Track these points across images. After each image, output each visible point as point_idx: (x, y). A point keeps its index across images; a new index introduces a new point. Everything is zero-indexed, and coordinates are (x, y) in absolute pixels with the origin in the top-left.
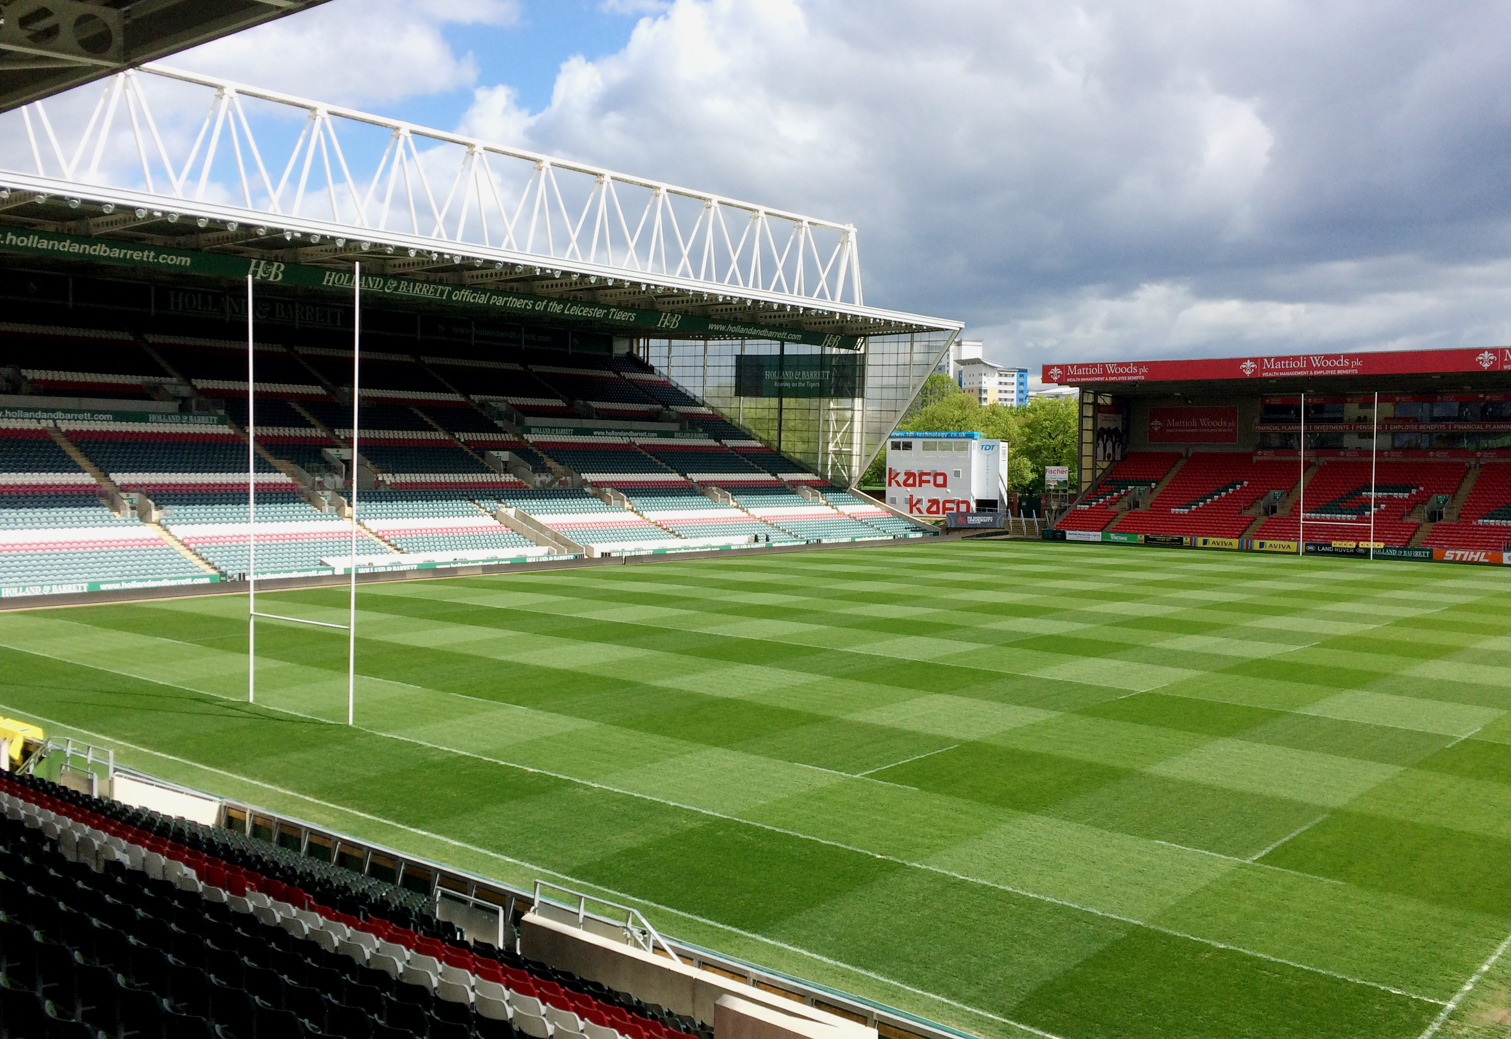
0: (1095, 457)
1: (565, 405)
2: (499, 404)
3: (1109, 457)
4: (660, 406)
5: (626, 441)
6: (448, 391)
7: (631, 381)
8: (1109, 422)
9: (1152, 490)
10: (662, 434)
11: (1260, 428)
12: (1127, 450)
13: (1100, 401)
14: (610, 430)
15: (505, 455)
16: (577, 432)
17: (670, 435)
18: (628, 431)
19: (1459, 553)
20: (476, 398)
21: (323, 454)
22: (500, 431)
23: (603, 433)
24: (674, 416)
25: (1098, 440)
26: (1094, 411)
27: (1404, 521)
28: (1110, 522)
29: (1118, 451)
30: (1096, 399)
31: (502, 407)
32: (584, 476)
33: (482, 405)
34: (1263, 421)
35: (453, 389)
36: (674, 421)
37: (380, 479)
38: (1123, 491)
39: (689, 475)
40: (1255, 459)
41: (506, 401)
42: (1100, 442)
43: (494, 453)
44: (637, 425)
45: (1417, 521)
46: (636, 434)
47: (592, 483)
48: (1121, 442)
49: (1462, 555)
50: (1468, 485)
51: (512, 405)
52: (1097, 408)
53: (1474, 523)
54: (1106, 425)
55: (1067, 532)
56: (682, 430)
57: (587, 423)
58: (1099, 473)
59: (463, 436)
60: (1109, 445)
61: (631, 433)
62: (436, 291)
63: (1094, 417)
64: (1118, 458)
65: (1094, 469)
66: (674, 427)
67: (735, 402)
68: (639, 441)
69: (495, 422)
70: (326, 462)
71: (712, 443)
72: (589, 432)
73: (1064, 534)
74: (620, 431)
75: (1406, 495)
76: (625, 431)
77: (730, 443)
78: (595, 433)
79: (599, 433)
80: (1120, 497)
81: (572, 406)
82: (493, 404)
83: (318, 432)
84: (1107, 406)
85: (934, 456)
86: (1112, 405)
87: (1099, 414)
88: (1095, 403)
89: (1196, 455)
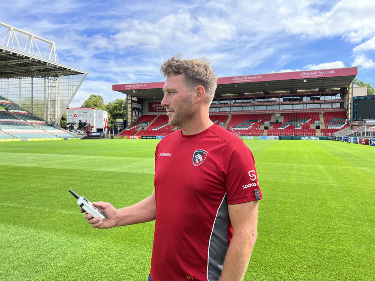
0: (132, 115)
3: (137, 116)
8: (137, 106)
9: (148, 125)
12: (143, 115)
13: (133, 99)
25: (133, 110)
26: (131, 102)
28: (135, 133)
29: (140, 115)
30: (132, 98)
38: (140, 125)
42: (134, 111)
48: (140, 112)
50: (228, 120)
52: (133, 101)
53: (231, 129)
54: (135, 107)
60: (137, 112)
63: (131, 104)
64: (140, 117)
65: (132, 119)
84: (135, 101)
85: (82, 115)
86: (137, 101)
87: (133, 103)
88: (131, 99)
89: (161, 115)
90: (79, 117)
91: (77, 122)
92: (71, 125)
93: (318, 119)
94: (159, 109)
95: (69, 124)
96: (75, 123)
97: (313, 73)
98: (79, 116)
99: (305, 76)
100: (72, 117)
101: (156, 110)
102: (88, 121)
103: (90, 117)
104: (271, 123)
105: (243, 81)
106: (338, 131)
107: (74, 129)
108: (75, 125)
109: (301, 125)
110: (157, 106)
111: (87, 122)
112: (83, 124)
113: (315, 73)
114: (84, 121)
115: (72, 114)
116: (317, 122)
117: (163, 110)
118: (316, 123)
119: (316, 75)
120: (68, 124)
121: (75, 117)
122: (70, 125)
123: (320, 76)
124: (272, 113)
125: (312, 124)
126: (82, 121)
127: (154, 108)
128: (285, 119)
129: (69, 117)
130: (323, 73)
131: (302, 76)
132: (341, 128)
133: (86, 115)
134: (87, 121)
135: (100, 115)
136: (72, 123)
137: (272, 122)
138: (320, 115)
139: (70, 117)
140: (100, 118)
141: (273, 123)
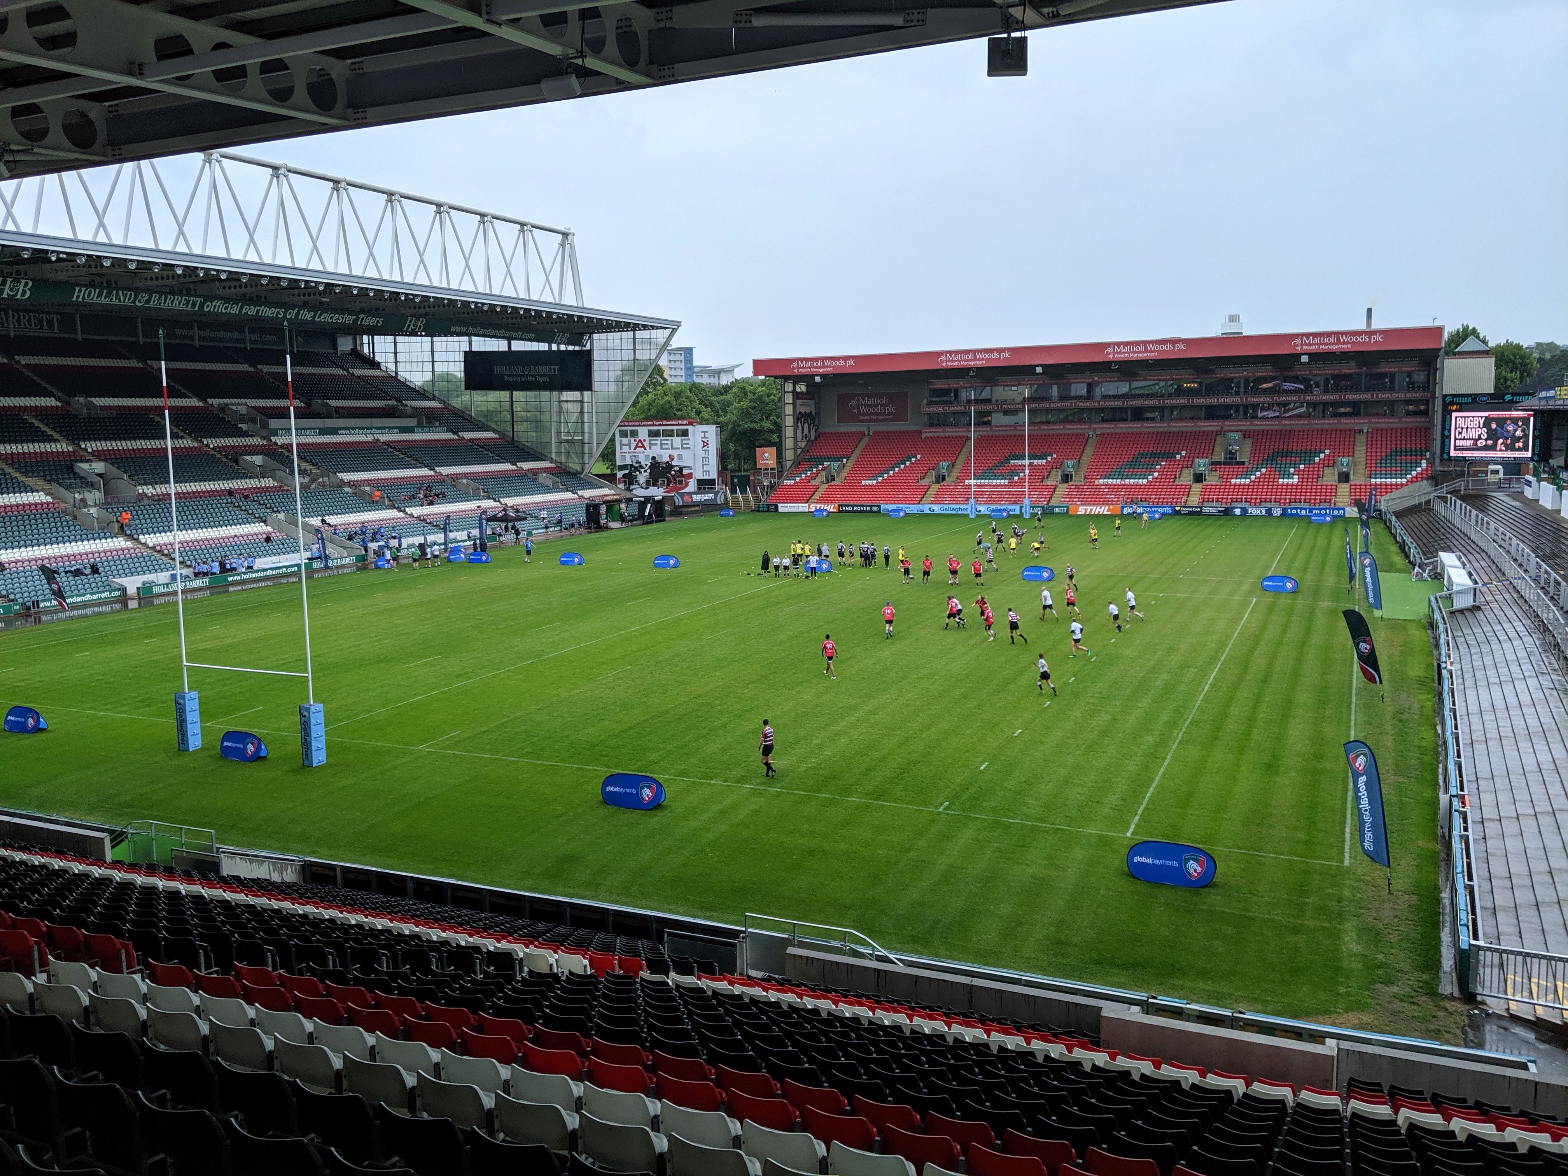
0: (795, 437)
1: (303, 405)
2: (239, 408)
3: (806, 436)
4: (394, 402)
5: (370, 438)
6: (185, 396)
7: (360, 378)
8: (805, 408)
9: (844, 465)
10: (403, 430)
11: (927, 409)
12: (819, 431)
13: (798, 390)
14: (354, 429)
15: (258, 459)
16: (323, 432)
17: (410, 430)
18: (371, 428)
19: (1089, 508)
20: (215, 402)
21: (76, 470)
22: (245, 434)
23: (348, 432)
24: (409, 411)
25: (797, 422)
26: (793, 398)
27: (1044, 483)
28: (813, 495)
29: (813, 432)
30: (794, 387)
31: (243, 410)
32: (341, 475)
33: (223, 409)
34: (930, 403)
35: (188, 394)
36: (410, 417)
37: (141, 491)
38: (820, 467)
39: (437, 469)
40: (924, 436)
41: (246, 404)
42: (799, 424)
43: (248, 458)
44: (378, 422)
45: (1055, 483)
46: (379, 431)
47: (349, 482)
48: (814, 424)
49: (1091, 510)
50: (1089, 451)
51: (252, 407)
52: (796, 395)
53: (1097, 483)
54: (803, 410)
55: (779, 505)
56: (420, 424)
57: (330, 423)
58: (799, 451)
59: (213, 442)
60: (806, 427)
61: (374, 430)
62: (188, 303)
63: (794, 404)
64: (813, 438)
65: (795, 449)
66: (412, 422)
67: (466, 396)
68: (383, 438)
69: (240, 426)
70: (81, 478)
71: (450, 436)
72: (334, 431)
73: (776, 506)
74: (363, 428)
75: (1044, 461)
76: (368, 428)
77: (468, 435)
78: (340, 432)
79: (344, 432)
80: (819, 472)
81: (310, 405)
82: (234, 408)
83: (63, 446)
84: (802, 393)
85: (659, 442)
86: (808, 393)
87: (799, 402)
88: (794, 392)
89: (876, 433)
90: (650, 449)
91: (646, 463)
92: (630, 473)
93: (1351, 453)
94: (871, 414)
95: (621, 468)
96: (641, 467)
97: (1326, 340)
98: (650, 445)
99: (1305, 347)
100: (630, 449)
101: (861, 418)
102: (676, 459)
103: (683, 448)
104: (1213, 463)
105: (1135, 355)
106: (1397, 489)
107: (637, 482)
108: (640, 472)
109: (1298, 472)
110: (865, 405)
111: (674, 463)
112: (663, 468)
113: (1332, 340)
114: (666, 459)
115: (630, 441)
116: (1345, 460)
117: (881, 418)
118: (1342, 465)
119: (1335, 344)
120: (619, 470)
121: (638, 450)
122: (627, 472)
123: (1344, 346)
124: (1218, 428)
125: (1328, 466)
126: (658, 459)
127: (856, 411)
128: (1253, 453)
129: (621, 449)
130: (1354, 339)
131: (1297, 346)
132: (1408, 481)
133: (669, 442)
134: (673, 459)
135: (705, 440)
136: (632, 466)
137: (1216, 459)
138: (1358, 436)
139: (626, 449)
140: (705, 448)
141: (1219, 463)
